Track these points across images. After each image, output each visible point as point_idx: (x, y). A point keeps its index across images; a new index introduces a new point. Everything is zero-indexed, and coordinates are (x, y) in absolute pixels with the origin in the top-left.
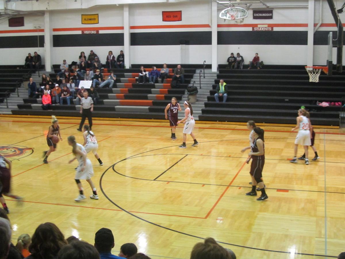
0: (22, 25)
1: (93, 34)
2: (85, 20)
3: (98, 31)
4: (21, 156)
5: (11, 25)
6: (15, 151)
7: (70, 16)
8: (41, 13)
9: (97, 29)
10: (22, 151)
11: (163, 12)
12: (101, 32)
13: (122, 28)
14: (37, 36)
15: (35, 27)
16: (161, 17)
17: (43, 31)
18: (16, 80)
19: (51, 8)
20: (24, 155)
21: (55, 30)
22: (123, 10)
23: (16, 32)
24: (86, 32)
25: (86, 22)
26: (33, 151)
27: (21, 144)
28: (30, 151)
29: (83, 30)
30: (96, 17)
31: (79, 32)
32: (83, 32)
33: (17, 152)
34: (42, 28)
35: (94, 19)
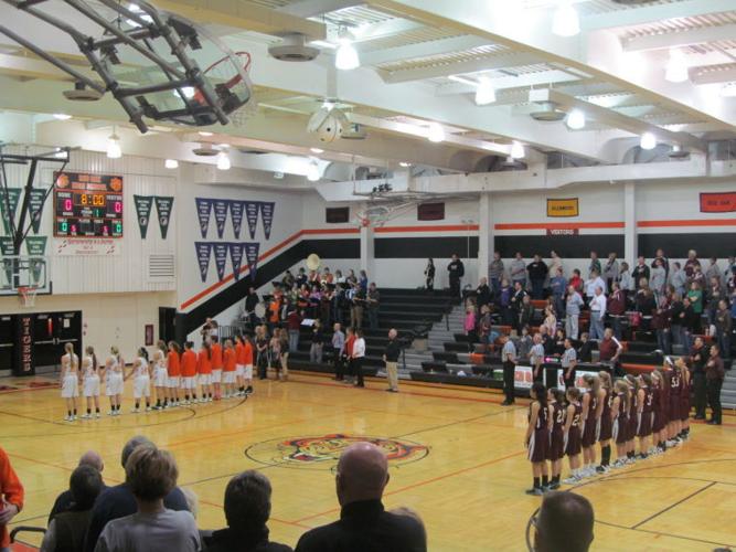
0: (442, 217)
1: (568, 235)
2: (553, 208)
3: (576, 231)
4: (403, 461)
5: (421, 217)
6: (397, 450)
7: (527, 202)
8: (475, 197)
9: (576, 227)
10: (408, 450)
11: (701, 194)
12: (583, 232)
13: (622, 225)
14: (465, 238)
15: (463, 222)
16: (697, 204)
17: (476, 228)
18: (425, 317)
19: (491, 188)
20: (409, 459)
21: (498, 227)
22: (623, 190)
23: (431, 230)
24: (556, 232)
25: (555, 213)
26: (428, 452)
27: (410, 438)
28: (423, 452)
29: (549, 227)
30: (573, 203)
31: (543, 232)
32: (549, 231)
33: (400, 452)
34: (476, 223)
35: (571, 208)
